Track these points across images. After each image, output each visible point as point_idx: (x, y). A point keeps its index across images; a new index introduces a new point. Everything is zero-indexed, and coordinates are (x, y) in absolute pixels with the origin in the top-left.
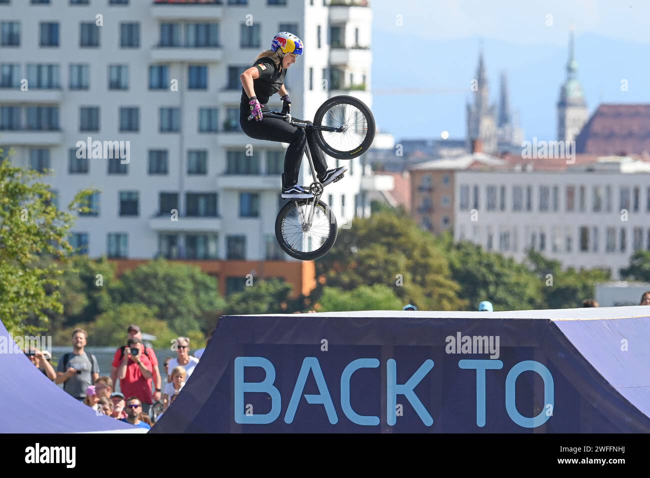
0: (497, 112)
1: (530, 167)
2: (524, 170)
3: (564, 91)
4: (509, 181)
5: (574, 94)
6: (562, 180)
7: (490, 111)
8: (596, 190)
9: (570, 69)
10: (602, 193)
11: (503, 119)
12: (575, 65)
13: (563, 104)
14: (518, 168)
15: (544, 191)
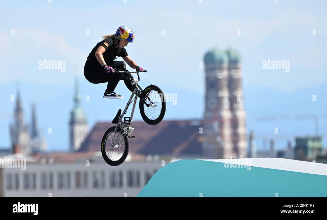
0: (30, 130)
1: (51, 161)
2: (47, 162)
3: (73, 114)
4: (38, 169)
5: (79, 115)
6: (73, 168)
7: (26, 129)
8: (95, 174)
9: (76, 100)
10: (99, 176)
11: (34, 133)
12: (80, 97)
13: (73, 122)
14: (44, 161)
15: (61, 176)
